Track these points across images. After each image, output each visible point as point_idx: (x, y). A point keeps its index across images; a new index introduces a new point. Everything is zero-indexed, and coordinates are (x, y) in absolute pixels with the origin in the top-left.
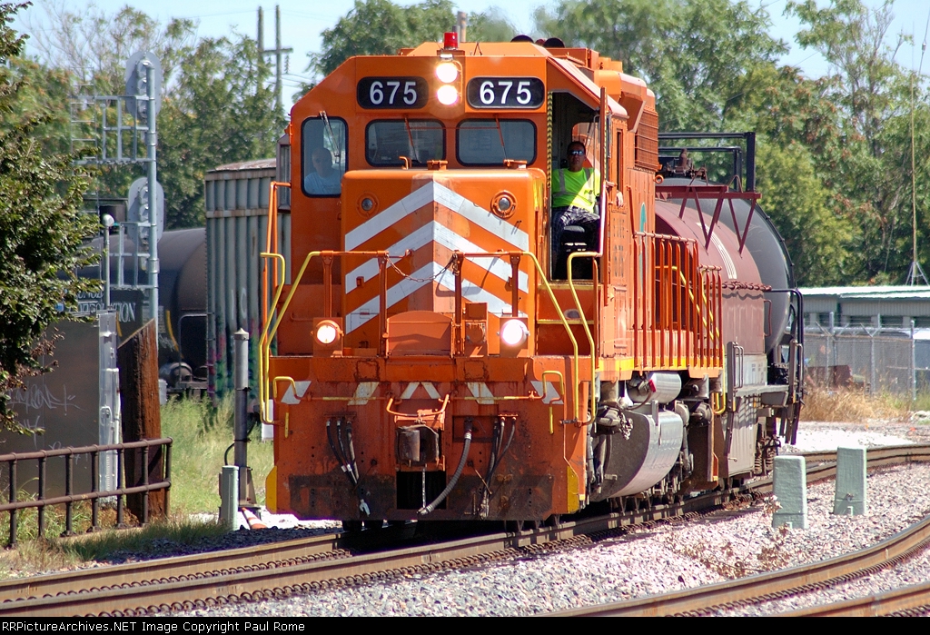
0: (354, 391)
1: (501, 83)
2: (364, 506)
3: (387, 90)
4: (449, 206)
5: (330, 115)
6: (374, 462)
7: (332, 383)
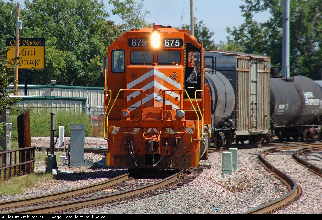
0: (133, 130)
1: (171, 40)
2: (136, 164)
3: (137, 42)
4: (158, 76)
5: (120, 49)
6: (139, 151)
7: (126, 128)
